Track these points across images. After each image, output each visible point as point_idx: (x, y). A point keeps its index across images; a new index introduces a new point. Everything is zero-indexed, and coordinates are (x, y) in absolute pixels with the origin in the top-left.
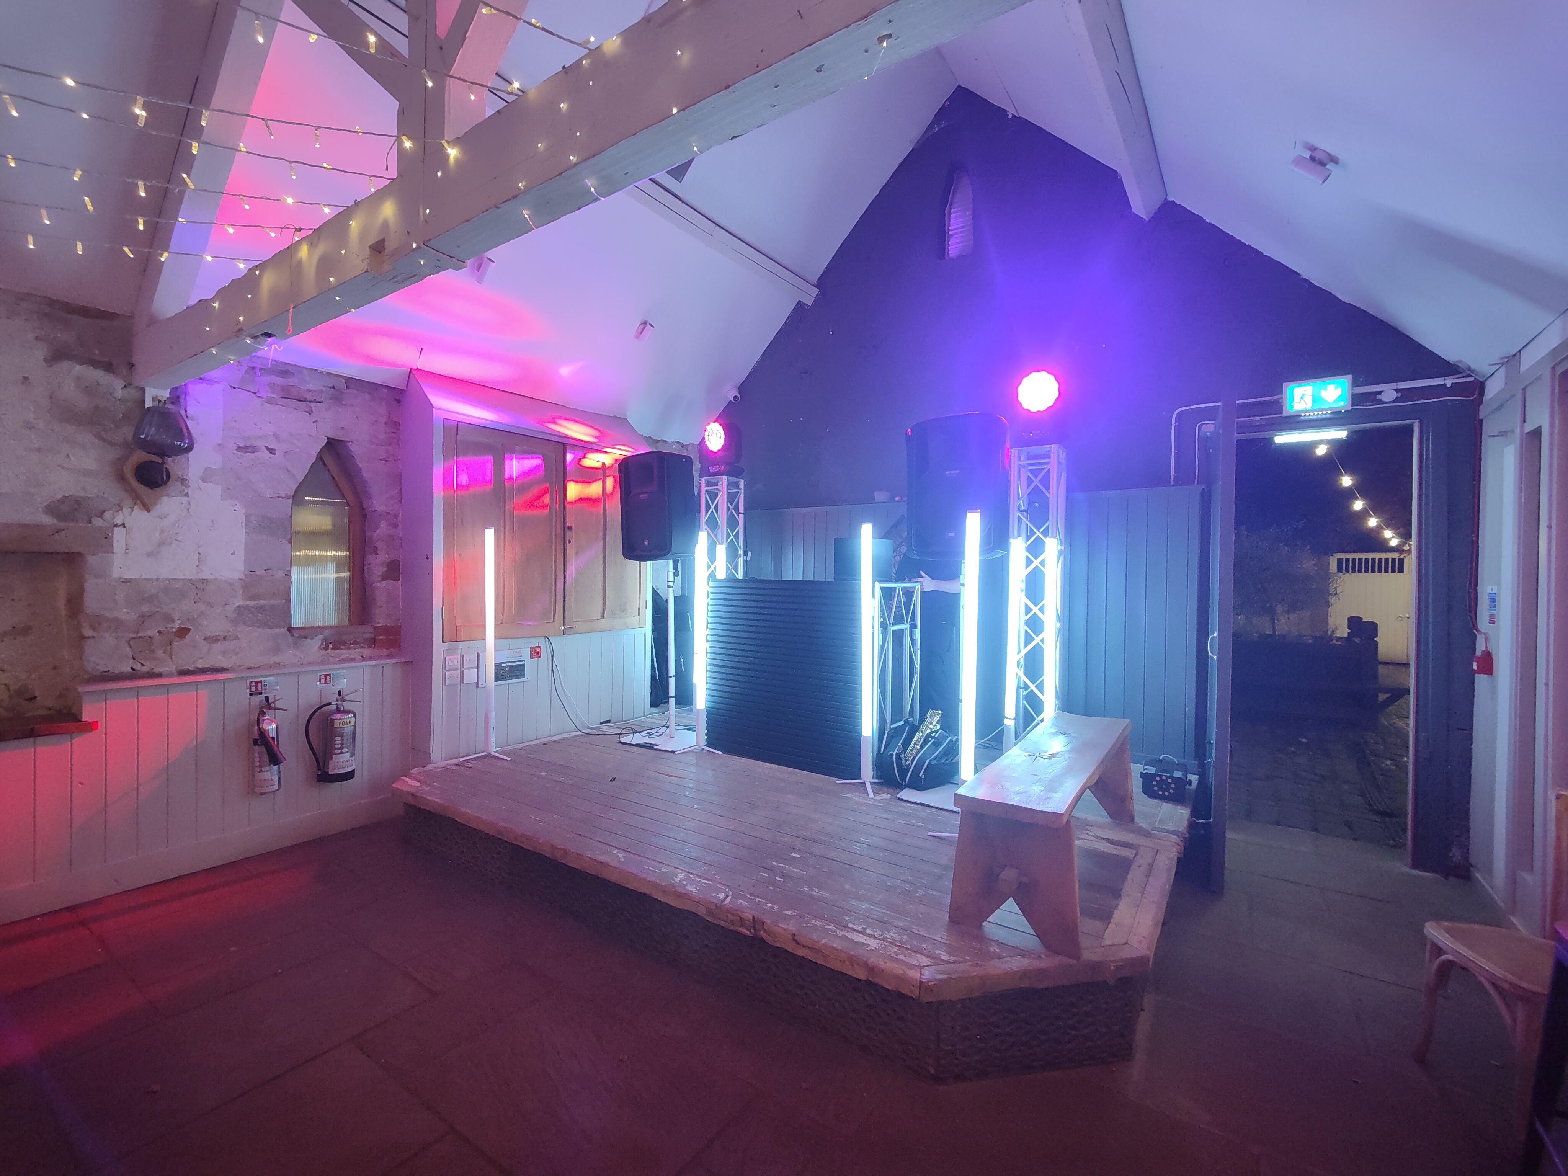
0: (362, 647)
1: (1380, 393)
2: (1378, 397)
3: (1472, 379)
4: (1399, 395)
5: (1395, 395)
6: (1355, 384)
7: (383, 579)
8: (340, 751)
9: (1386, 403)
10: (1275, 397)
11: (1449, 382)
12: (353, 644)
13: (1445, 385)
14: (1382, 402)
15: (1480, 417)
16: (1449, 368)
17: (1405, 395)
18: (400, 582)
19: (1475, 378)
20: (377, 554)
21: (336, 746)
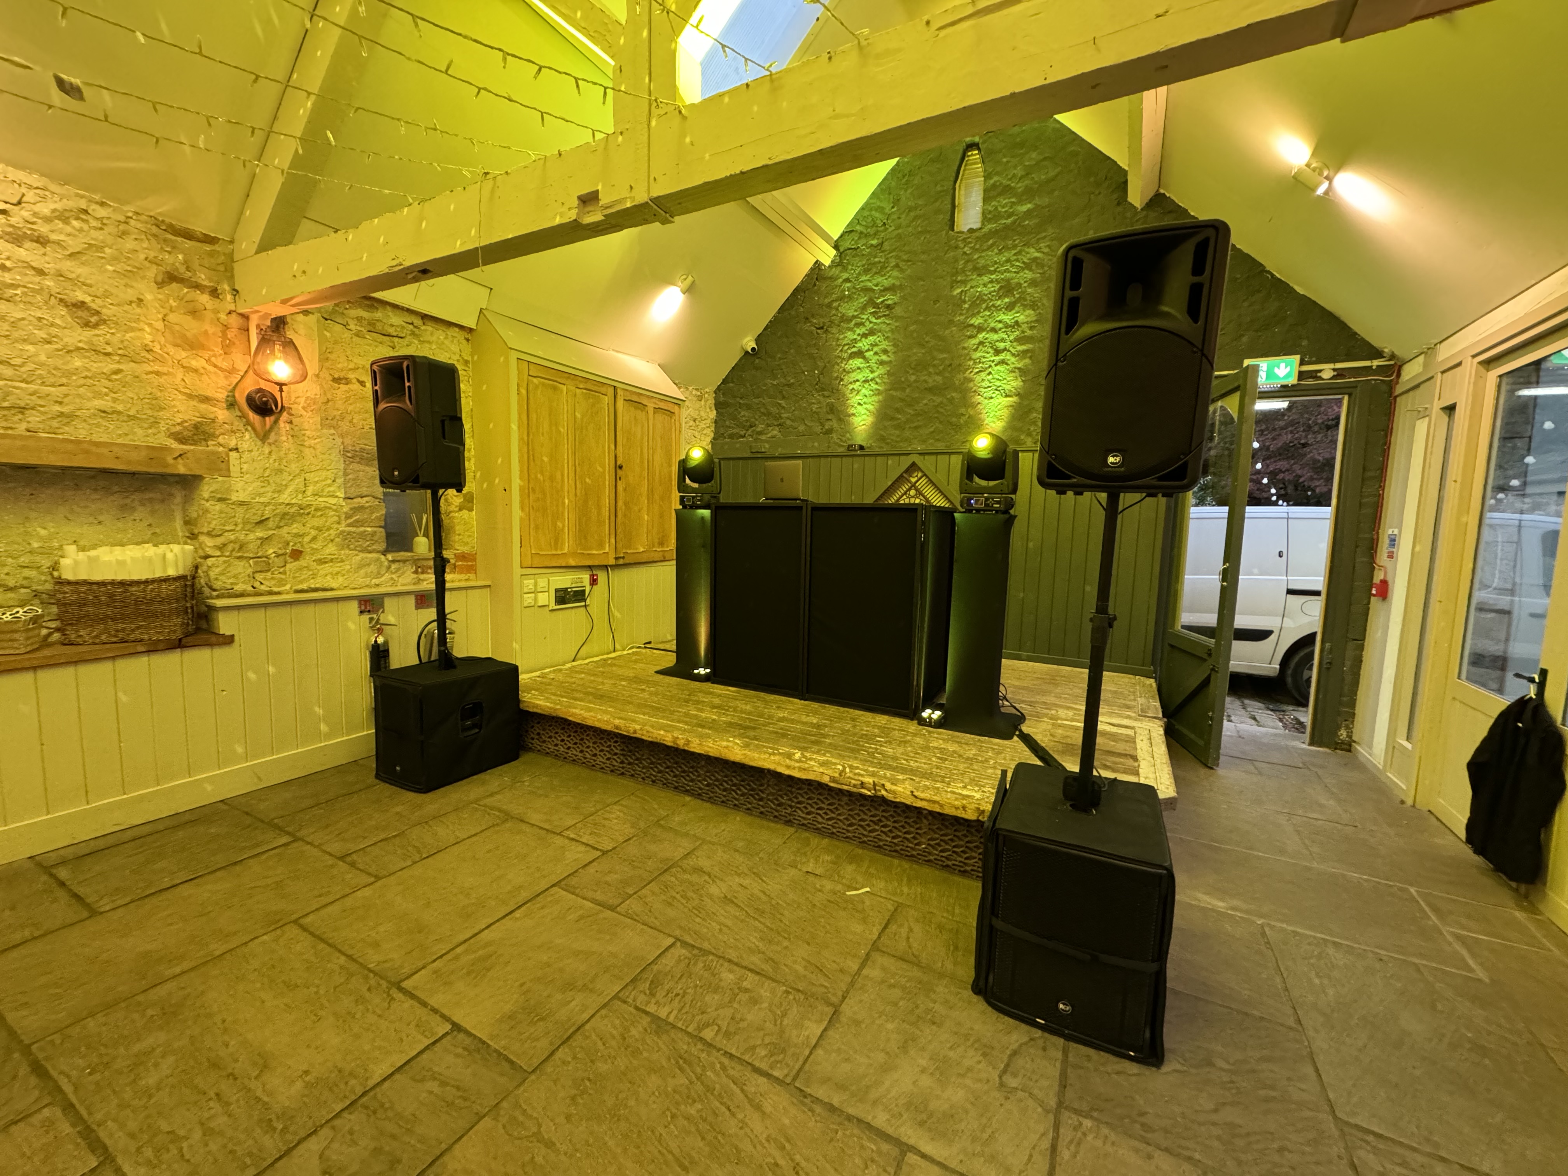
1: (1320, 371)
2: (1319, 374)
3: (1393, 363)
4: (1335, 373)
5: (1332, 374)
6: (1301, 362)
7: (460, 510)
9: (1324, 380)
11: (1376, 363)
13: (1370, 366)
14: (1321, 379)
15: (1395, 395)
16: (1373, 353)
17: (1339, 373)
18: (474, 513)
19: (1396, 362)
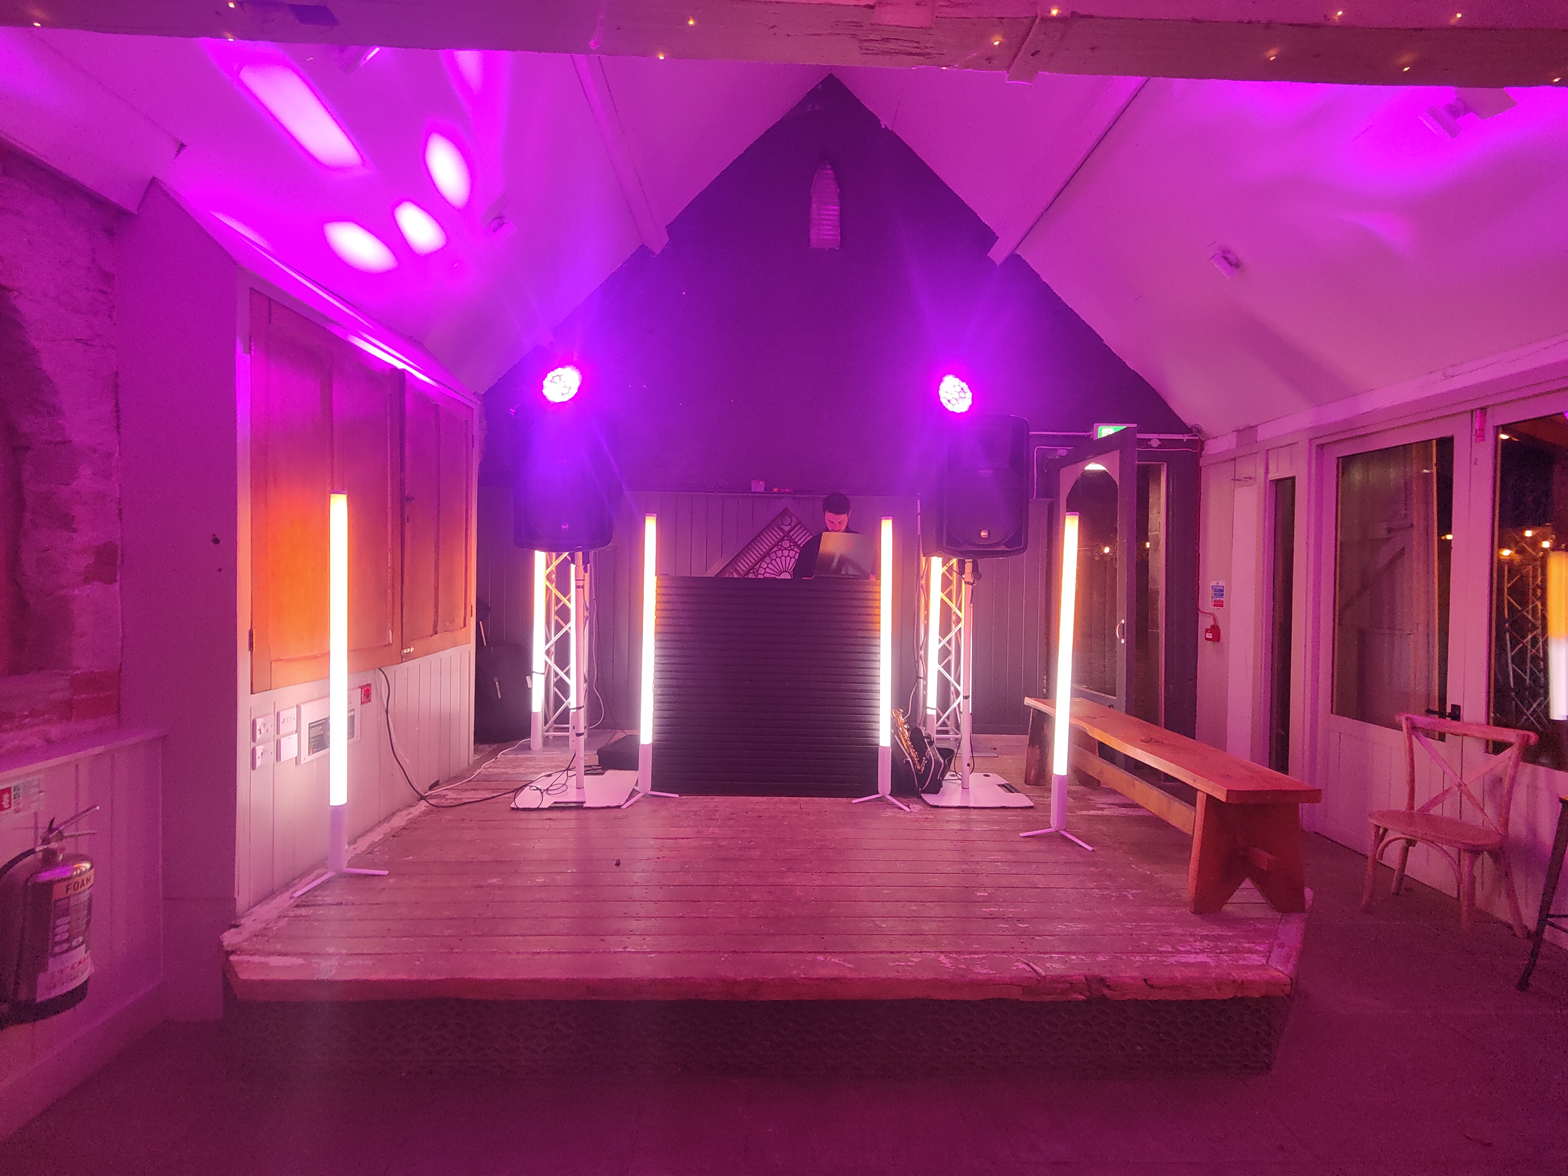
0: (47, 722)
1: (1150, 440)
2: (1149, 443)
3: (1197, 438)
4: (1161, 443)
5: (1159, 443)
7: (87, 580)
8: (66, 946)
9: (1154, 448)
10: (1088, 434)
11: (1185, 438)
12: (28, 716)
13: (1183, 440)
14: (1152, 447)
15: (1201, 465)
16: (1184, 428)
17: (1164, 443)
18: (117, 586)
19: (1199, 438)
20: (74, 531)
21: (57, 938)
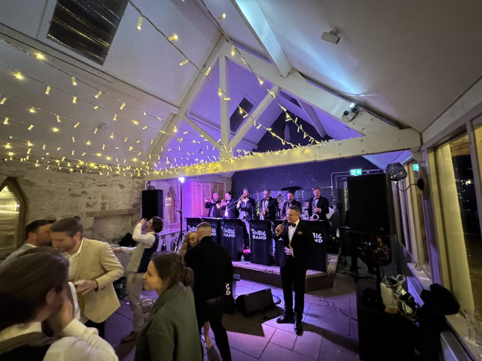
0: (176, 228)
2: (366, 172)
3: (381, 170)
4: (370, 172)
6: (362, 170)
10: (349, 172)
11: (378, 170)
